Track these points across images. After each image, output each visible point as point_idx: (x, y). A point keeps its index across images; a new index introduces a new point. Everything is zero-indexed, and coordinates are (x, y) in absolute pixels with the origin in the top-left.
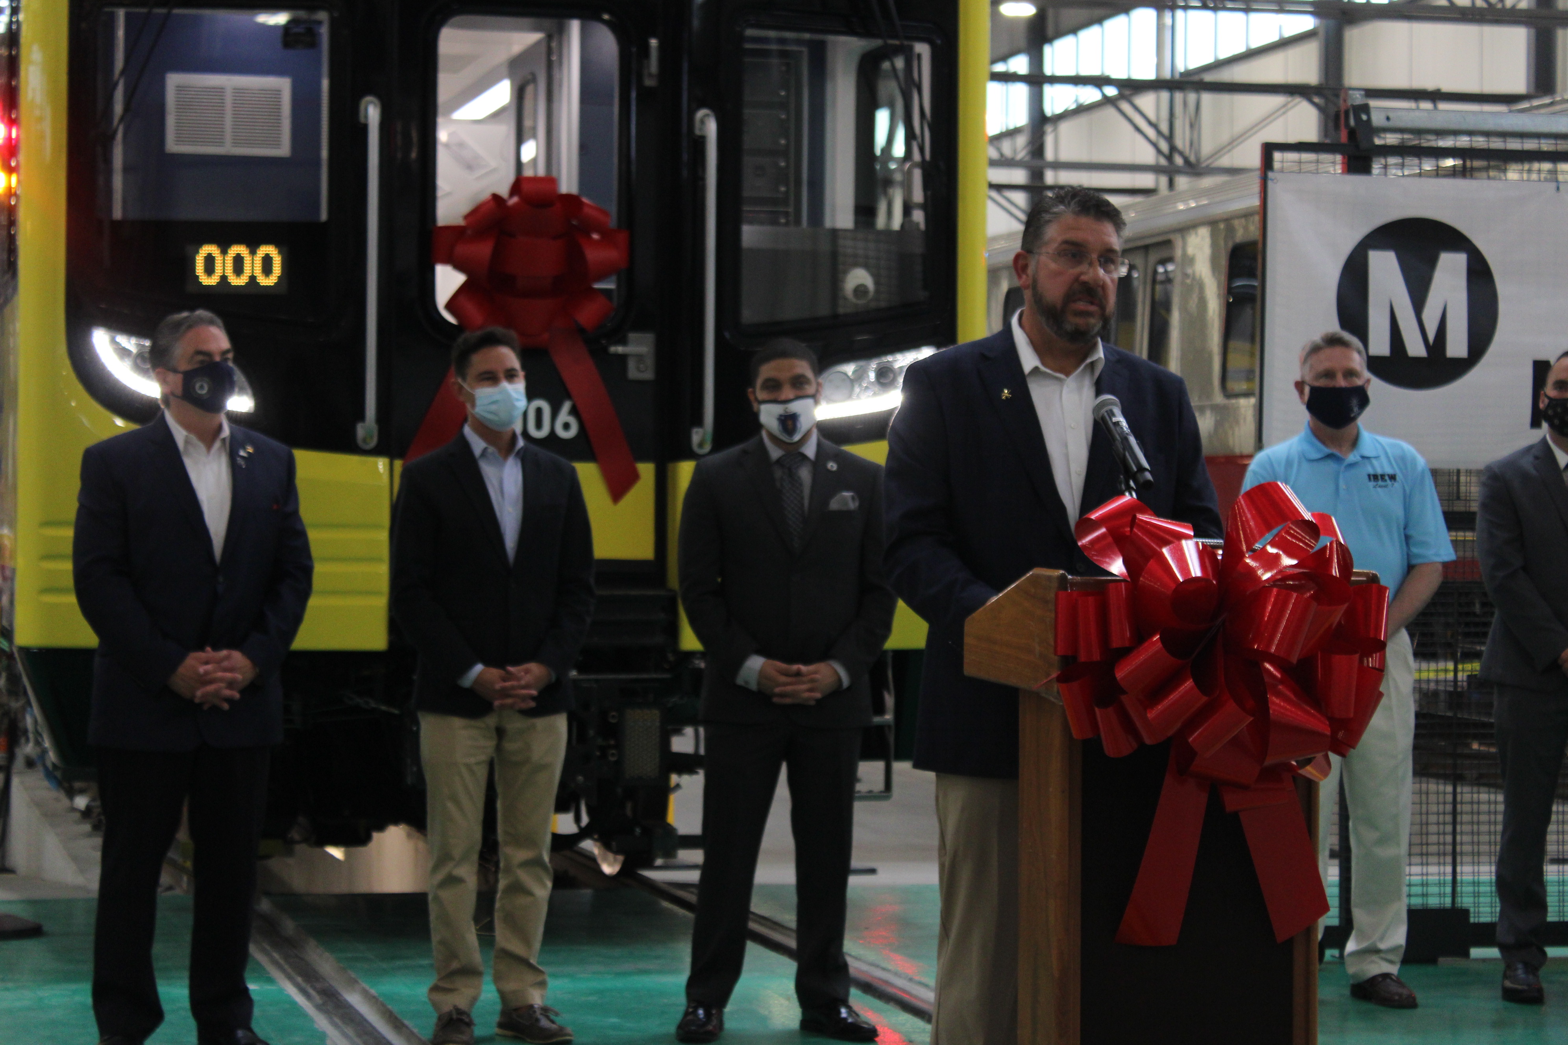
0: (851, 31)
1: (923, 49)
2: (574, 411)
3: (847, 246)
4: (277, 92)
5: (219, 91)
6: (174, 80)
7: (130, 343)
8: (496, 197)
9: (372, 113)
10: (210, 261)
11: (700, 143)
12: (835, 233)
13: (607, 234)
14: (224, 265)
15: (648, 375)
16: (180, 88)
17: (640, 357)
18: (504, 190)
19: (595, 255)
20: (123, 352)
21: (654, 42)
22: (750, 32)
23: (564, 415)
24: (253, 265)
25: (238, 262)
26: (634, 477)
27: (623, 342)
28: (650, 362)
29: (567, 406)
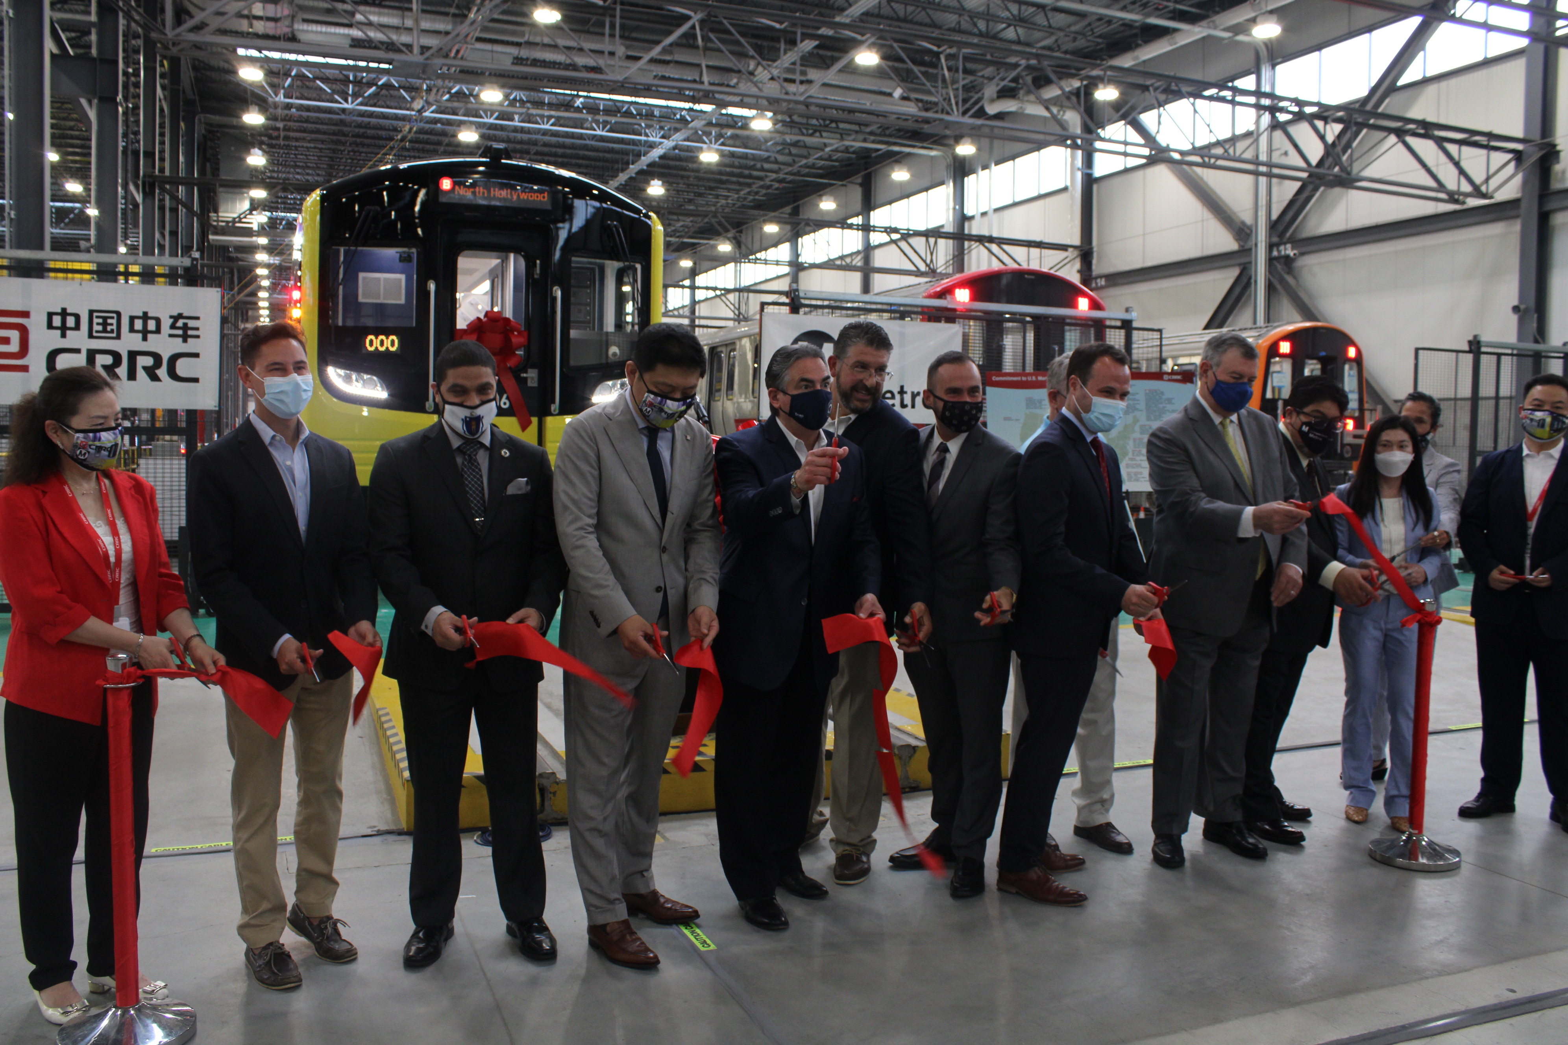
0: (612, 259)
1: (638, 266)
2: (508, 398)
3: (611, 338)
4: (400, 280)
5: (379, 279)
6: (362, 275)
7: (342, 372)
8: (479, 319)
9: (432, 286)
10: (371, 342)
11: (554, 299)
12: (607, 333)
13: (520, 333)
14: (377, 343)
15: (536, 385)
16: (364, 278)
17: (532, 378)
18: (482, 316)
19: (516, 340)
20: (340, 376)
21: (538, 262)
22: (574, 259)
23: (504, 400)
24: (387, 343)
25: (382, 343)
26: (530, 423)
27: (526, 372)
28: (536, 379)
29: (505, 396)
